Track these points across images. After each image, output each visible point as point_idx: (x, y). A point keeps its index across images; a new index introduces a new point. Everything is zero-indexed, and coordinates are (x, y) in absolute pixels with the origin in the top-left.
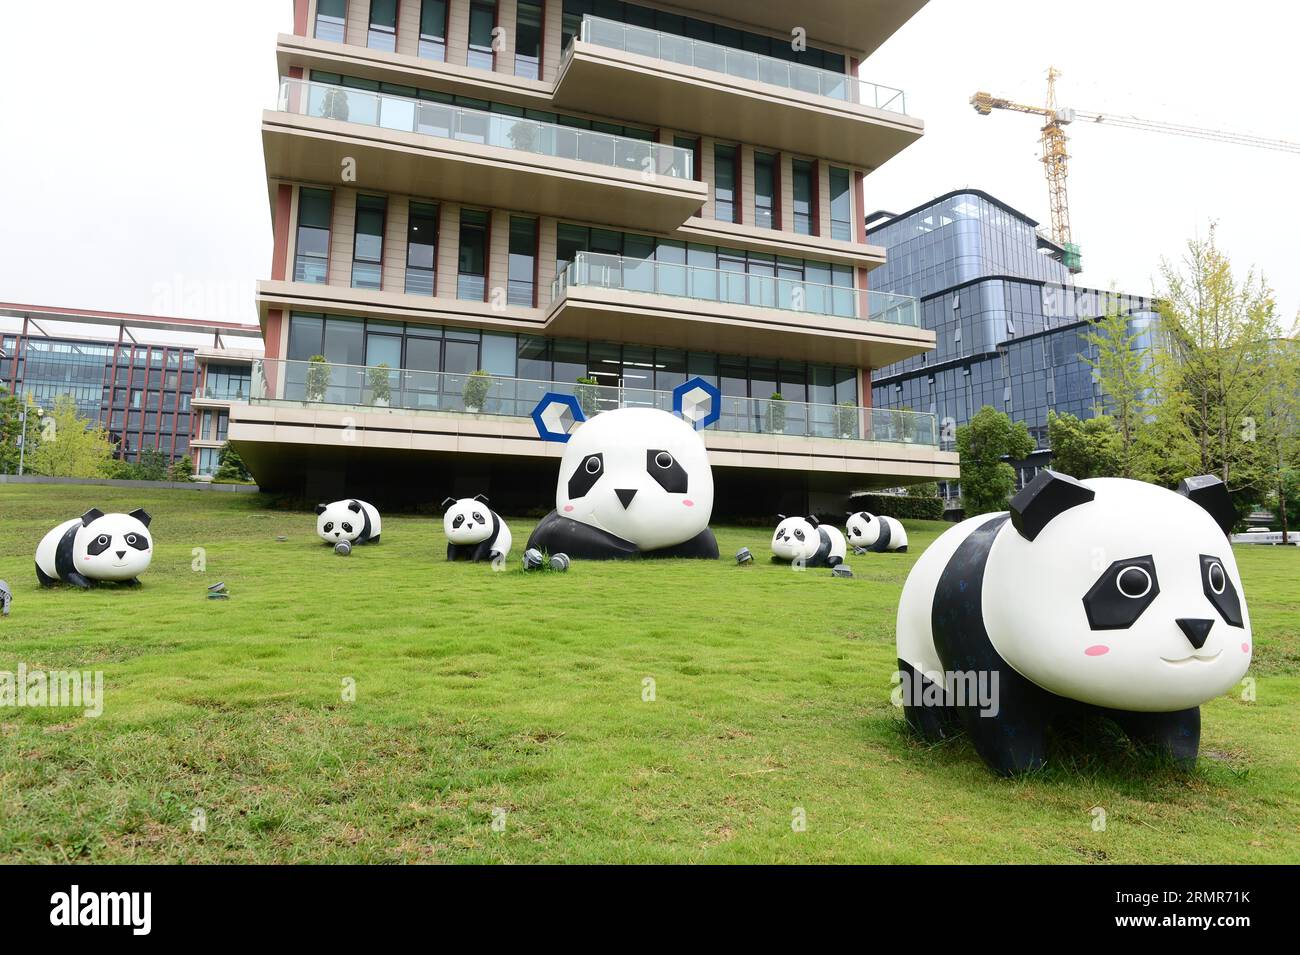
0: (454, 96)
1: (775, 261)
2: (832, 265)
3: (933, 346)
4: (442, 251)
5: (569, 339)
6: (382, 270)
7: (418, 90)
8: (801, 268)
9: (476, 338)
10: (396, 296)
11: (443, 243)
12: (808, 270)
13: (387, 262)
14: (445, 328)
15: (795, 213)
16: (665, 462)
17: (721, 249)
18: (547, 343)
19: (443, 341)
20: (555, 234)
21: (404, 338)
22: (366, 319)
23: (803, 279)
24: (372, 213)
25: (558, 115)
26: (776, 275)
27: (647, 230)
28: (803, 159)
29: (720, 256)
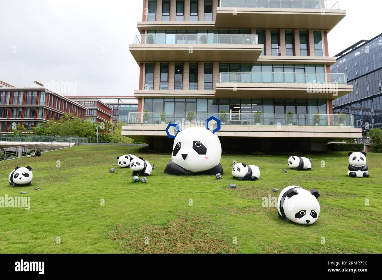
0: (187, 30)
1: (294, 66)
2: (315, 65)
3: (352, 90)
4: (185, 76)
5: (224, 99)
6: (168, 84)
7: (176, 30)
8: (304, 67)
9: (195, 100)
10: (172, 91)
11: (185, 74)
12: (306, 68)
13: (169, 81)
14: (186, 99)
15: (301, 49)
16: (199, 145)
17: (274, 64)
18: (217, 100)
19: (186, 102)
20: (218, 67)
21: (175, 102)
22: (164, 98)
23: (305, 72)
24: (165, 68)
25: (218, 31)
26: (294, 71)
27: (247, 62)
28: (304, 30)
29: (274, 67)
